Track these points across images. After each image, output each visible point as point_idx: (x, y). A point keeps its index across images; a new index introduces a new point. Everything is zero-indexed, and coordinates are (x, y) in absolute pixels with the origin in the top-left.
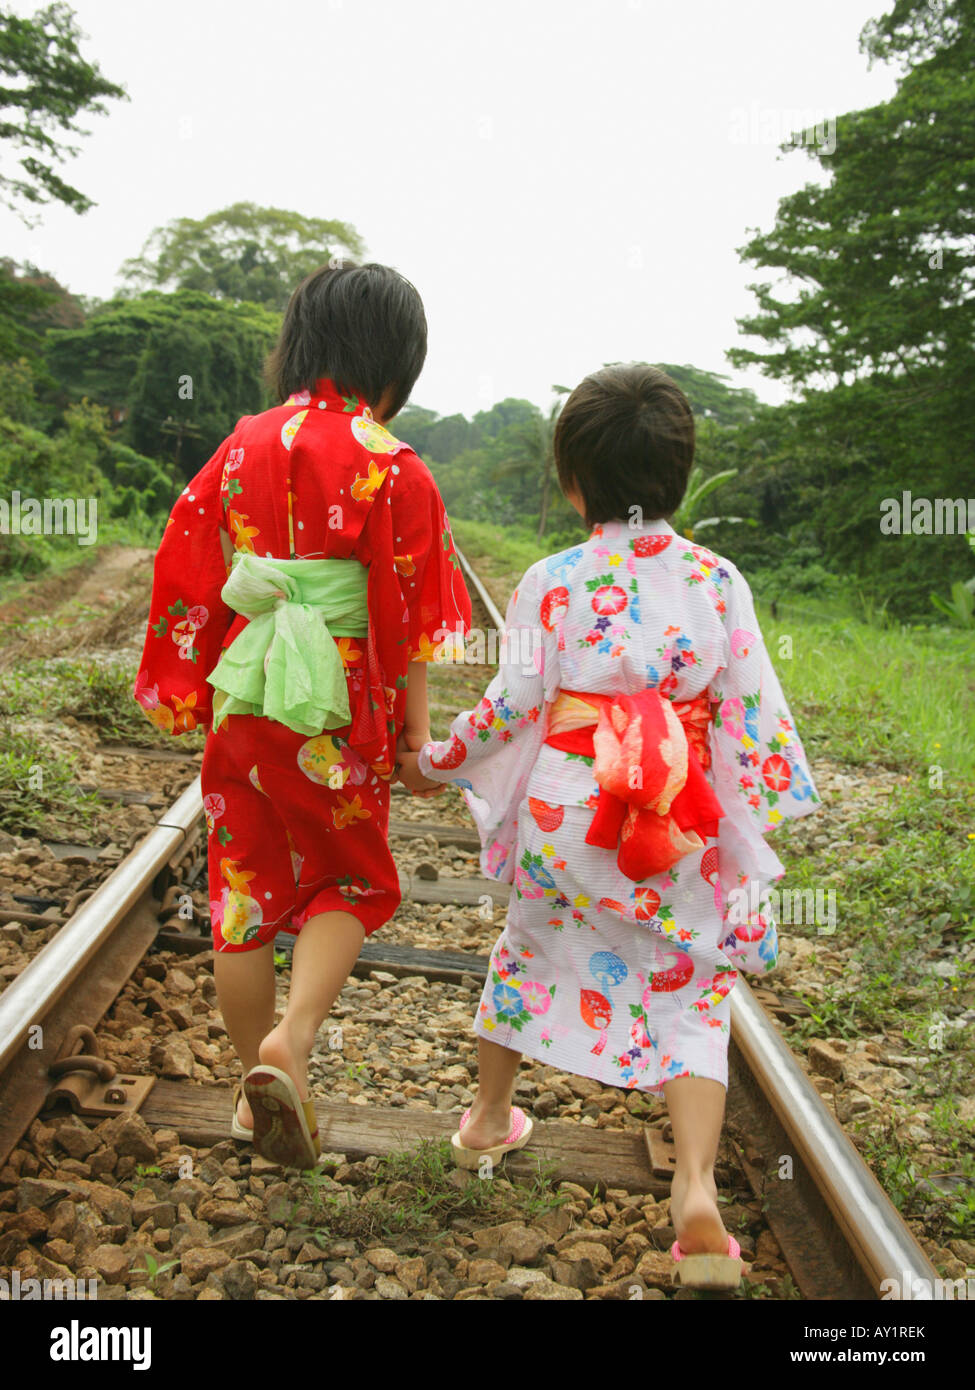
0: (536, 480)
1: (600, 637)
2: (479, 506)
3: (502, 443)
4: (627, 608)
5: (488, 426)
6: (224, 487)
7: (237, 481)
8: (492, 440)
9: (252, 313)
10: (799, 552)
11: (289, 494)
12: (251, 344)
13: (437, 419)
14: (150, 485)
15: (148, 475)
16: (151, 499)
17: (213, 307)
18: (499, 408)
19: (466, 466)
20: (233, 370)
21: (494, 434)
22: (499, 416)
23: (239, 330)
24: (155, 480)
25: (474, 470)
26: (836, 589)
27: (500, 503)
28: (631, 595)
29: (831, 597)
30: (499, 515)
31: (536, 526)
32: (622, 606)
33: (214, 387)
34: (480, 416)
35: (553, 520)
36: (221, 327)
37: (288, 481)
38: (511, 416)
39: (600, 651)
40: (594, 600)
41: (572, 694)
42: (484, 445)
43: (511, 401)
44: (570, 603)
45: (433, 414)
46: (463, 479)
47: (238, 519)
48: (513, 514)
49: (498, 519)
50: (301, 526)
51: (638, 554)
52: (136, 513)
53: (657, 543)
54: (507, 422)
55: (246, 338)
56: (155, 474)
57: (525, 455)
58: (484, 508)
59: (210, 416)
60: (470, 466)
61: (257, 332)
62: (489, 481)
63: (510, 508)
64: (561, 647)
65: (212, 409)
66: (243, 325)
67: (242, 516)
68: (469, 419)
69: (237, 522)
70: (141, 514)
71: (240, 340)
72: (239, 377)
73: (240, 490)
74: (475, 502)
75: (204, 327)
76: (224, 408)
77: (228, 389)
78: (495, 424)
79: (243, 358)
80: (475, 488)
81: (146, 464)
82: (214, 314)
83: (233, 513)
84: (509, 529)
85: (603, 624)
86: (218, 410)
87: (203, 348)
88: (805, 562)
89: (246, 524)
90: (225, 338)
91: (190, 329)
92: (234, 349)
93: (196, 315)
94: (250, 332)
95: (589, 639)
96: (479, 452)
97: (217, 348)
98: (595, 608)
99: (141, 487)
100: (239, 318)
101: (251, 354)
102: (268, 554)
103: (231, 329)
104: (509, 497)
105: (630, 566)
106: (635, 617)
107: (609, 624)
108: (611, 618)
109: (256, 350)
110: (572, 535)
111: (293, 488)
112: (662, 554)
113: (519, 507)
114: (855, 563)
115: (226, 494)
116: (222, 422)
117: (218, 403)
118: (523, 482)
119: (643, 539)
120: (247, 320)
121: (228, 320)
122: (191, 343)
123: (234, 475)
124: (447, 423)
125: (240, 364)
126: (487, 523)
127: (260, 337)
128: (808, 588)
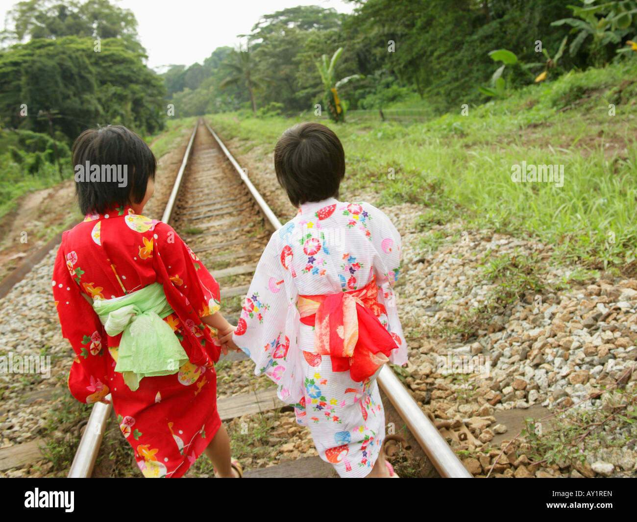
0: (244, 84)
1: (312, 267)
2: (220, 105)
3: (221, 71)
4: (321, 248)
5: (212, 64)
6: (73, 273)
7: (79, 268)
8: (216, 70)
9: (72, 41)
10: (384, 81)
11: (112, 266)
12: (77, 58)
13: (186, 68)
14: (47, 147)
15: (45, 142)
16: (51, 155)
17: (50, 44)
18: (214, 54)
19: (207, 88)
20: (72, 75)
21: (216, 67)
22: (216, 58)
23: (68, 52)
24: (49, 144)
25: (212, 88)
26: (407, 94)
27: (230, 100)
28: (321, 241)
29: (406, 99)
30: (231, 106)
31: (252, 107)
32: (319, 248)
33: (66, 86)
34: (206, 61)
35: (259, 101)
36: (58, 54)
37: (108, 260)
38: (222, 56)
39: (314, 273)
40: (305, 249)
41: (306, 297)
42: (213, 74)
43: (219, 48)
44: (293, 253)
45: (183, 66)
46: (207, 94)
47: (89, 286)
48: (239, 104)
49: (231, 108)
50: (124, 277)
51: (321, 219)
52: (44, 164)
53: (329, 211)
54: (220, 59)
55: (73, 55)
56: (47, 141)
57: (235, 73)
58: (223, 105)
59: (68, 101)
60: (209, 86)
61: (78, 50)
62: (221, 92)
63: (236, 101)
64: (294, 275)
65: (68, 97)
66: (69, 49)
67: (90, 284)
68: (202, 63)
69: (89, 288)
70: (47, 163)
71: (70, 57)
72: (77, 77)
73: (83, 272)
74: (218, 104)
75: (50, 56)
76: (75, 95)
77: (73, 84)
78: (215, 62)
79: (76, 66)
80: (216, 96)
81: (41, 137)
82: (52, 48)
83: (84, 284)
84: (239, 112)
85: (312, 260)
86: (72, 97)
87: (54, 67)
88: (388, 86)
89: (94, 286)
90: (63, 59)
91: (43, 59)
92: (69, 63)
93: (43, 51)
94: (74, 52)
95: (307, 268)
96: (211, 78)
97: (61, 65)
98: (306, 253)
99: (43, 150)
100: (66, 46)
101: (79, 63)
102: (113, 296)
103: (64, 53)
104: (233, 96)
105: (318, 226)
106: (326, 251)
107: (314, 260)
108: (315, 256)
109: (81, 60)
110: (270, 107)
111: (112, 262)
112: (333, 215)
113: (240, 99)
114: (414, 80)
115: (76, 276)
116: (76, 102)
117: (71, 93)
118: (238, 87)
119: (321, 210)
120: (72, 46)
121: (61, 49)
122: (45, 66)
123: (75, 266)
124: (191, 69)
125: (75, 70)
126: (227, 113)
127: (80, 53)
128: (394, 99)
